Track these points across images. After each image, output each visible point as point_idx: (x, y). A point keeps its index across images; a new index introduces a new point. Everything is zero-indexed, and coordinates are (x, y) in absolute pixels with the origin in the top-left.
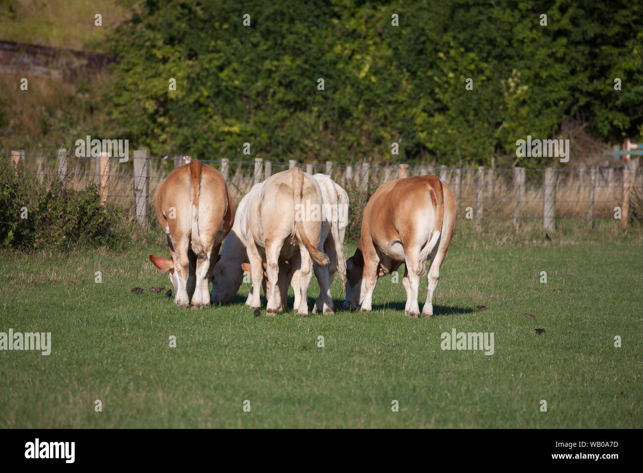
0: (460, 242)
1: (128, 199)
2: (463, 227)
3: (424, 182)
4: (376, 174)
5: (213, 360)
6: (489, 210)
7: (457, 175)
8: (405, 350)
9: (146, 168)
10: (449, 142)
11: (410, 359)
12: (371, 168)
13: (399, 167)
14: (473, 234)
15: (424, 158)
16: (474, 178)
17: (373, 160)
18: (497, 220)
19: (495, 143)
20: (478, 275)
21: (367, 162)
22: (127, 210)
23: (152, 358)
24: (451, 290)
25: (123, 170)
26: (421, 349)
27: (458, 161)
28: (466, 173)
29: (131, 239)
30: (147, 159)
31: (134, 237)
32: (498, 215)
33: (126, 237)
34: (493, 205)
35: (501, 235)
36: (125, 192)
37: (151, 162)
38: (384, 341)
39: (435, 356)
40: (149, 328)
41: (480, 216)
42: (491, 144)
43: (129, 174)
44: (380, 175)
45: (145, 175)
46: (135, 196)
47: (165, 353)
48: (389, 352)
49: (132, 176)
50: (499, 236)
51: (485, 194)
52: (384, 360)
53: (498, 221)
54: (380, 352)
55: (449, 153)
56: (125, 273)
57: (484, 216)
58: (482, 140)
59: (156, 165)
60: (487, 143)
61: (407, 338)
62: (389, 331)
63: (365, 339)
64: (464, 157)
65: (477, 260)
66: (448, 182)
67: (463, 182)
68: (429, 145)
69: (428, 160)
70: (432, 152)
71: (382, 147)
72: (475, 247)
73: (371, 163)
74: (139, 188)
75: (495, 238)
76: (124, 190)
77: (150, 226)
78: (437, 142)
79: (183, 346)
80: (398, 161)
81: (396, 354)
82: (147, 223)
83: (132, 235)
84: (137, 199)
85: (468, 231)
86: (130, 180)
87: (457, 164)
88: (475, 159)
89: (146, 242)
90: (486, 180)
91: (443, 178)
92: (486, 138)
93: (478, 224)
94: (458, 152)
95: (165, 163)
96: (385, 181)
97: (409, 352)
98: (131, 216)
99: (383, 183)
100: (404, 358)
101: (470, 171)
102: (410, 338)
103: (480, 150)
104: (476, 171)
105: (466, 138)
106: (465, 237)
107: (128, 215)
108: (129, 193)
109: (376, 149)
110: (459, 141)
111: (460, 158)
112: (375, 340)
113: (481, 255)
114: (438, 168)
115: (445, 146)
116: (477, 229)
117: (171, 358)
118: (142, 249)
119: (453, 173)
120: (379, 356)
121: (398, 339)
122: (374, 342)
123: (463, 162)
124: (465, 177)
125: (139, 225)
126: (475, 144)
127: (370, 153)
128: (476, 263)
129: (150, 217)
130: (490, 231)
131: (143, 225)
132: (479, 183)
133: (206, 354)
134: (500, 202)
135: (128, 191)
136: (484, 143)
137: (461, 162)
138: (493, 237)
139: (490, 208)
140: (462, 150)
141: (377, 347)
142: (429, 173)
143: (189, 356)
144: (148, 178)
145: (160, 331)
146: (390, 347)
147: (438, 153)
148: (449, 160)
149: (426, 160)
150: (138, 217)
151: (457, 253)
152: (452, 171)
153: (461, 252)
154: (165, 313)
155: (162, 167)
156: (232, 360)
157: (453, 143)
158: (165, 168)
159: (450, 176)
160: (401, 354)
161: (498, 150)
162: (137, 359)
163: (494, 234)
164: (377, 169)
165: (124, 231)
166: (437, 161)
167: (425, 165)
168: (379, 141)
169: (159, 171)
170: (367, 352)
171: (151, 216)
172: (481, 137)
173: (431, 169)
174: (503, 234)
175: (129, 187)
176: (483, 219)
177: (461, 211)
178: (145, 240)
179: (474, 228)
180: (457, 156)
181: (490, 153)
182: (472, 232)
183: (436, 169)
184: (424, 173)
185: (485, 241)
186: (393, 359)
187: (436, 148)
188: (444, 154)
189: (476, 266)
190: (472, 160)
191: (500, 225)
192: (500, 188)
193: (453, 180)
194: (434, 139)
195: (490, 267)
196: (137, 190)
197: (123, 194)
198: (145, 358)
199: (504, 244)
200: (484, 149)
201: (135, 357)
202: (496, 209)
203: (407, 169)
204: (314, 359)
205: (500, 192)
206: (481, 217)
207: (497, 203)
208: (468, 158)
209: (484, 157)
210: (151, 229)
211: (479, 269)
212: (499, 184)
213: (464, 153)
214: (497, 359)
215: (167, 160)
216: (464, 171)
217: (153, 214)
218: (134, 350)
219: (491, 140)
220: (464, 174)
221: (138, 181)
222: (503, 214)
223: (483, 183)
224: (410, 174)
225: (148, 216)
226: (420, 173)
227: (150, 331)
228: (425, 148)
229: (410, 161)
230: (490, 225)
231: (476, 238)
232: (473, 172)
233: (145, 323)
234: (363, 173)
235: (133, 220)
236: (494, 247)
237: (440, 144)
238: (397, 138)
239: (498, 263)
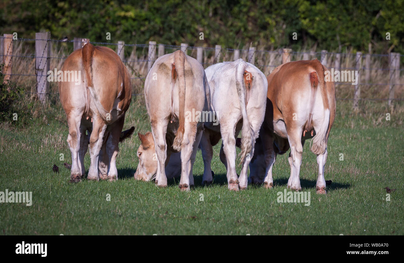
0: (339, 122)
1: (30, 78)
2: (341, 108)
3: (306, 66)
4: (261, 58)
5: (108, 229)
6: (366, 92)
7: (337, 59)
8: (287, 221)
9: (47, 49)
10: (329, 29)
11: (291, 230)
12: (257, 51)
13: (283, 52)
14: (351, 114)
15: (306, 43)
16: (352, 62)
17: (259, 44)
18: (373, 101)
19: (372, 30)
20: (355, 152)
21: (253, 46)
22: (29, 88)
23: (51, 226)
24: (330, 166)
25: (26, 51)
26: (302, 220)
27: (338, 46)
28: (345, 57)
29: (32, 115)
30: (48, 41)
31: (35, 113)
32: (375, 97)
33: (28, 114)
34: (370, 87)
35: (377, 115)
36: (27, 72)
37: (51, 44)
38: (268, 212)
39: (315, 227)
40: (48, 198)
41: (357, 97)
42: (368, 30)
43: (31, 55)
44: (265, 58)
45: (46, 55)
46: (37, 75)
47: (63, 221)
48: (272, 223)
49: (33, 57)
50: (375, 117)
51: (363, 78)
52: (267, 230)
53: (375, 103)
54: (264, 223)
55: (329, 39)
56: (26, 146)
57: (361, 97)
58: (360, 27)
59: (56, 47)
60: (365, 30)
61: (289, 210)
62: (272, 203)
63: (250, 211)
64: (343, 43)
65: (355, 138)
66: (328, 66)
67: (342, 66)
68: (311, 31)
69: (310, 46)
70: (314, 38)
71: (267, 32)
72: (352, 126)
73: (257, 47)
74: (40, 67)
75: (371, 118)
76: (26, 69)
77: (50, 103)
78: (318, 28)
79: (80, 215)
80: (282, 45)
81: (279, 225)
82: (47, 100)
83: (34, 111)
84: (38, 77)
85: (346, 112)
86: (32, 61)
87: (337, 49)
88: (353, 44)
89: (47, 118)
90: (364, 64)
91: (324, 62)
92: (364, 25)
93: (356, 105)
94: (338, 38)
95: (65, 44)
96: (270, 64)
97: (291, 223)
98: (33, 93)
99: (268, 66)
100: (286, 228)
101: (349, 56)
102: (292, 210)
103: (359, 36)
104: (354, 56)
105: (345, 25)
106: (344, 117)
107: (30, 93)
108: (31, 73)
109: (262, 34)
110: (339, 28)
111: (339, 43)
112: (259, 211)
113: (358, 134)
114: (319, 52)
115: (326, 33)
116: (355, 110)
117: (68, 227)
118: (42, 124)
119: (333, 57)
120: (263, 226)
121: (281, 211)
122: (258, 213)
123: (342, 47)
124: (344, 62)
125: (40, 102)
126: (354, 31)
127: (256, 38)
128: (353, 141)
129: (50, 95)
130: (367, 112)
131: (44, 102)
132: (357, 67)
133: (102, 223)
134: (377, 85)
135: (29, 71)
136: (362, 30)
137: (340, 47)
138: (370, 118)
139: (367, 91)
140: (341, 36)
141: (261, 218)
142: (311, 57)
143: (85, 225)
144: (48, 58)
145: (58, 201)
146: (273, 218)
147: (319, 38)
148: (329, 46)
149: (308, 45)
150: (39, 95)
151: (336, 131)
152: (332, 55)
153: (339, 131)
154: (63, 185)
155: (61, 48)
156: (126, 229)
157: (334, 30)
158: (65, 50)
159: (330, 60)
160: (284, 225)
161: (375, 37)
162: (37, 226)
163: (371, 114)
164: (263, 53)
165: (25, 108)
166: (318, 46)
167: (307, 49)
168: (265, 27)
169: (59, 52)
170: (251, 223)
171: (52, 94)
172: (359, 25)
173: (312, 53)
174: (379, 114)
175: (31, 67)
176: (360, 101)
177: (340, 93)
178: (45, 116)
179: (352, 109)
180: (337, 42)
181: (368, 39)
182: (350, 113)
183: (318, 54)
184: (306, 57)
185: (362, 120)
186: (276, 230)
187: (317, 34)
188: (325, 40)
189: (353, 144)
190: (350, 45)
191: (376, 106)
192: (376, 71)
193: (333, 63)
194: (315, 25)
195: (367, 145)
196: (38, 69)
197: (25, 73)
198: (44, 226)
199: (380, 124)
200: (362, 35)
201: (35, 225)
202: (373, 91)
203: (291, 53)
204: (202, 228)
205: (377, 76)
206: (359, 98)
207: (374, 86)
208: (347, 44)
209: (362, 43)
210: (51, 106)
211: (356, 147)
212: (376, 68)
213: (343, 39)
214: (373, 230)
215: (67, 42)
216: (343, 55)
217: (53, 92)
218: (34, 218)
219: (368, 27)
220: (343, 59)
221: (40, 61)
222: (379, 96)
223: (361, 67)
224: (293, 58)
225: (48, 94)
226: (302, 57)
227: (49, 201)
228: (307, 34)
229: (293, 46)
230: (367, 106)
231: (353, 118)
232: (352, 57)
233: (44, 193)
234: (250, 57)
235: (34, 98)
236: (370, 126)
237: (322, 30)
238: (281, 24)
239: (374, 141)
